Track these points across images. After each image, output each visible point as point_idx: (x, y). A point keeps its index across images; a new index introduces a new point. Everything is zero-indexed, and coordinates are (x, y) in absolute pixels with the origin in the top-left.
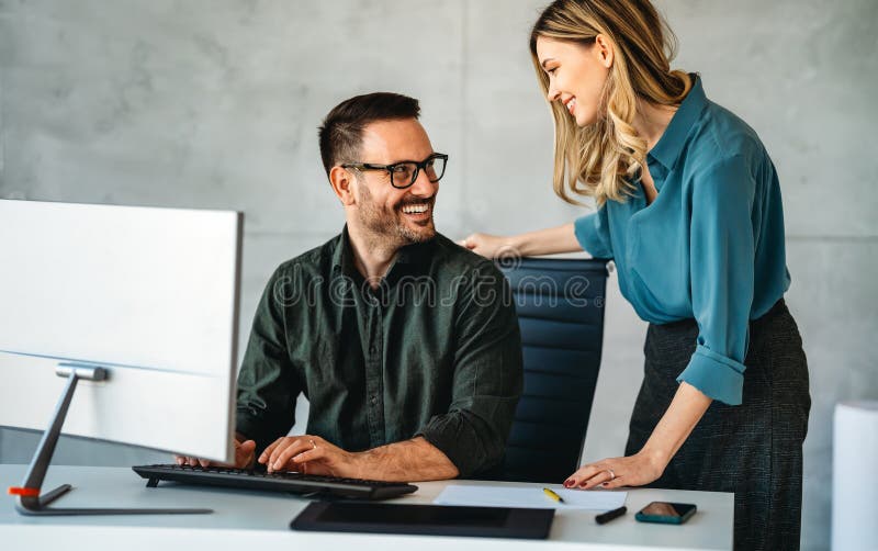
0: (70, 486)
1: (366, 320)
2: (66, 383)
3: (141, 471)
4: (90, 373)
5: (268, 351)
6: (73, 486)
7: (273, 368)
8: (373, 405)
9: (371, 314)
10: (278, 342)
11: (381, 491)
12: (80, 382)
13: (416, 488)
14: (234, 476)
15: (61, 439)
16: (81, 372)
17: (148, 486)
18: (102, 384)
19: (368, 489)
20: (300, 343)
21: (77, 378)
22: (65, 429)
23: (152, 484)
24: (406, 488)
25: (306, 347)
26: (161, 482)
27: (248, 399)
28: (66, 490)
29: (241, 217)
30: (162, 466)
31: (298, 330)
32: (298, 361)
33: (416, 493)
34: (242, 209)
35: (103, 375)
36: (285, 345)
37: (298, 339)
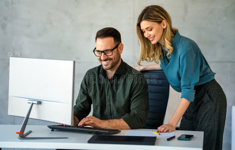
0: (31, 131)
1: (106, 87)
2: (30, 105)
3: (50, 127)
4: (36, 102)
5: (84, 93)
6: (32, 131)
7: (85, 97)
8: (108, 109)
9: (108, 86)
10: (86, 90)
11: (111, 132)
12: (34, 105)
13: (121, 131)
14: (73, 128)
15: (29, 119)
16: (34, 102)
17: (52, 131)
18: (39, 105)
19: (108, 132)
20: (91, 91)
21: (33, 104)
22: (30, 117)
23: (53, 130)
24: (118, 131)
25: (93, 92)
26: (55, 130)
27: (79, 105)
28: (30, 132)
29: (74, 62)
30: (55, 125)
31: (91, 88)
32: (91, 96)
33: (121, 132)
34: (74, 60)
35: (39, 103)
36: (88, 91)
37: (91, 90)
